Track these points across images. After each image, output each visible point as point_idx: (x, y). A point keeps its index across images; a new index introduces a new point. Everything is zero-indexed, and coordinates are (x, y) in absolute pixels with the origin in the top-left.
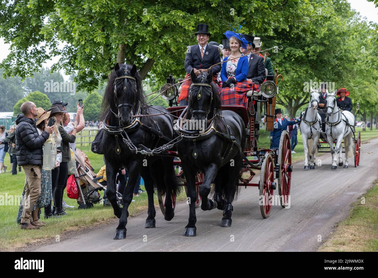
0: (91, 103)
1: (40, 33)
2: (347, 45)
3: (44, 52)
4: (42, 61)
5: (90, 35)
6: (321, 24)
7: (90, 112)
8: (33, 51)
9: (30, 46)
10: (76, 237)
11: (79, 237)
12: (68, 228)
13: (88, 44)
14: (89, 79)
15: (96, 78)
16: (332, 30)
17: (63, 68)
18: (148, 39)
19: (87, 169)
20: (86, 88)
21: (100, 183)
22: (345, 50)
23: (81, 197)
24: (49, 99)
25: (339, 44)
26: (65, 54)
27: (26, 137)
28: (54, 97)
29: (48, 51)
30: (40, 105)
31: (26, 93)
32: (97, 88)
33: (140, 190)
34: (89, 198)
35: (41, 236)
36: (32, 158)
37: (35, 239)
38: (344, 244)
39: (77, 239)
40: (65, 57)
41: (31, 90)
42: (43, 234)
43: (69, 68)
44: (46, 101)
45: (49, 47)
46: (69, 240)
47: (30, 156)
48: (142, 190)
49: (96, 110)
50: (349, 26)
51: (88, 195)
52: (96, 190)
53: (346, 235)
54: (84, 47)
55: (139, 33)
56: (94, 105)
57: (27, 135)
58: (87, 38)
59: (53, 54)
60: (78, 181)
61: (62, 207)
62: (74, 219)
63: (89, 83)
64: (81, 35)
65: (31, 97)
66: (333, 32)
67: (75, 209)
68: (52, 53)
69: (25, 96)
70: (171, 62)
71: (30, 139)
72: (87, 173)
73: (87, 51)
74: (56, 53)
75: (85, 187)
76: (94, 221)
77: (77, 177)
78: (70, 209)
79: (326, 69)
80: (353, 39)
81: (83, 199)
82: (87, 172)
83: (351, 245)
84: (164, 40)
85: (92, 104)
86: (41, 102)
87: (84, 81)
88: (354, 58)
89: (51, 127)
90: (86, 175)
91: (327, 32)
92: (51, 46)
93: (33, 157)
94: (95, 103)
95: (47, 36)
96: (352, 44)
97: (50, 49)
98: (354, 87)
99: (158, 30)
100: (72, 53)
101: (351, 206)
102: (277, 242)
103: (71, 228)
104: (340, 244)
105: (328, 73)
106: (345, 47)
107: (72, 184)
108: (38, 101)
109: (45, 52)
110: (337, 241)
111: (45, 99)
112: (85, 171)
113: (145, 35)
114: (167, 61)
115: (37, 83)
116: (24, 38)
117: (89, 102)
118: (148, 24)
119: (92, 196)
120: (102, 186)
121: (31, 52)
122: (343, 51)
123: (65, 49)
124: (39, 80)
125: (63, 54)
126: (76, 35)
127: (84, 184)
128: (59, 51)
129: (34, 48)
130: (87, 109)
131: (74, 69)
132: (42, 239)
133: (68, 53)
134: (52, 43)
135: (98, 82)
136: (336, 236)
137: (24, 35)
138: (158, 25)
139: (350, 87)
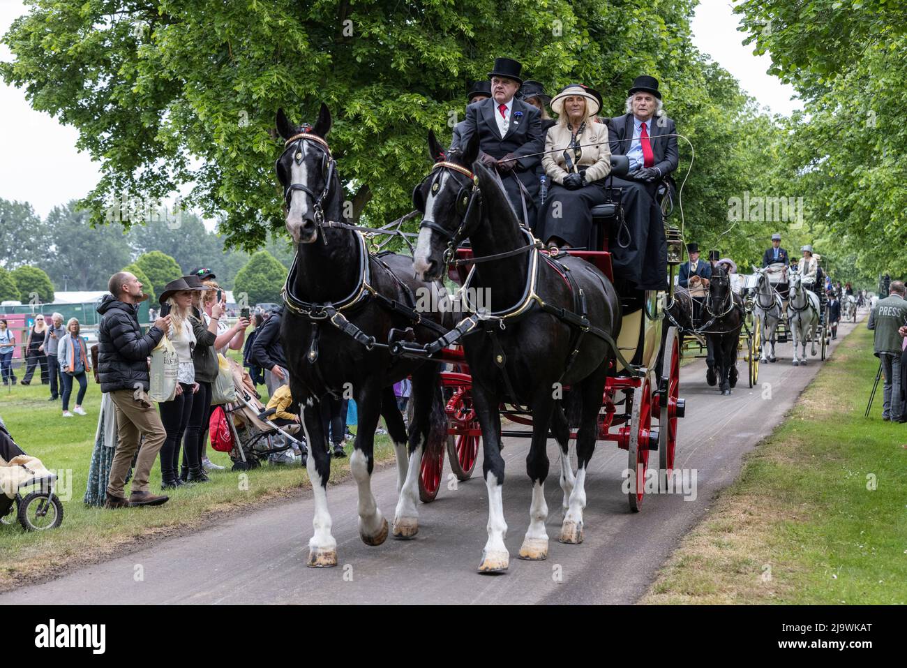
0: (257, 272)
1: (156, 139)
2: (733, 158)
3: (165, 177)
4: (162, 194)
5: (247, 141)
6: (683, 120)
7: (254, 288)
8: (145, 174)
9: (140, 166)
10: (228, 523)
11: (233, 523)
12: (214, 507)
13: (242, 156)
14: (248, 227)
15: (262, 225)
16: (705, 131)
17: (198, 206)
18: (356, 147)
19: (247, 396)
20: (243, 245)
21: (273, 421)
22: (730, 169)
23: (237, 448)
24: (178, 265)
25: (718, 157)
26: (202, 180)
27: (121, 338)
28: (188, 261)
29: (171, 176)
30: (162, 276)
31: (135, 255)
32: (264, 245)
33: (348, 433)
34: (251, 449)
35: (162, 521)
36: (131, 378)
37: (151, 528)
38: (730, 531)
39: (228, 526)
40: (202, 185)
41: (144, 250)
42: (165, 518)
43: (211, 206)
44: (173, 269)
45: (173, 167)
46: (214, 529)
47: (127, 374)
48: (351, 434)
49: (266, 286)
50: (737, 123)
51: (251, 443)
52: (266, 434)
53: (734, 513)
54: (234, 162)
55: (340, 136)
56: (262, 275)
57: (123, 333)
58: (242, 146)
59: (181, 180)
60: (232, 418)
61: (201, 468)
62: (224, 490)
63: (248, 234)
64: (229, 141)
65: (144, 262)
66: (707, 135)
67: (227, 471)
68: (179, 178)
69: (133, 261)
70: (400, 191)
71: (128, 342)
72: (248, 404)
73: (241, 168)
74: (186, 177)
75: (244, 429)
76: (262, 492)
77: (229, 411)
78: (217, 471)
79: (693, 204)
80: (745, 147)
81: (242, 452)
82: (247, 400)
83: (744, 532)
84: (388, 149)
85: (258, 275)
86: (163, 271)
87: (237, 231)
88: (746, 183)
89: (165, 319)
90: (245, 406)
91: (696, 135)
92: (175, 167)
93: (134, 376)
94: (265, 271)
95: (168, 144)
96: (742, 157)
97: (173, 171)
98: (748, 236)
99: (376, 130)
100: (216, 179)
101: (744, 458)
102: (604, 527)
103: (218, 507)
104: (724, 530)
105: (699, 212)
106: (730, 163)
107: (219, 424)
108: (158, 270)
109: (168, 177)
110: (718, 524)
111: (170, 267)
112: (244, 400)
113: (351, 139)
114: (392, 189)
115: (156, 236)
116: (126, 149)
117: (253, 270)
118: (358, 119)
119: (256, 446)
120: (275, 427)
121: (142, 177)
122: (725, 170)
123: (204, 170)
124: (159, 230)
125: (200, 179)
126: (220, 143)
127: (242, 424)
128: (192, 174)
129: (147, 169)
130: (249, 285)
131: (220, 208)
132: (164, 528)
133: (209, 177)
134: (178, 161)
135: (265, 232)
136: (716, 515)
137: (127, 144)
138: (376, 121)
139: (740, 237)
